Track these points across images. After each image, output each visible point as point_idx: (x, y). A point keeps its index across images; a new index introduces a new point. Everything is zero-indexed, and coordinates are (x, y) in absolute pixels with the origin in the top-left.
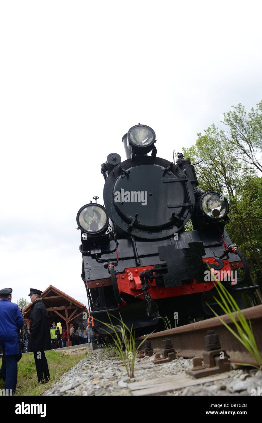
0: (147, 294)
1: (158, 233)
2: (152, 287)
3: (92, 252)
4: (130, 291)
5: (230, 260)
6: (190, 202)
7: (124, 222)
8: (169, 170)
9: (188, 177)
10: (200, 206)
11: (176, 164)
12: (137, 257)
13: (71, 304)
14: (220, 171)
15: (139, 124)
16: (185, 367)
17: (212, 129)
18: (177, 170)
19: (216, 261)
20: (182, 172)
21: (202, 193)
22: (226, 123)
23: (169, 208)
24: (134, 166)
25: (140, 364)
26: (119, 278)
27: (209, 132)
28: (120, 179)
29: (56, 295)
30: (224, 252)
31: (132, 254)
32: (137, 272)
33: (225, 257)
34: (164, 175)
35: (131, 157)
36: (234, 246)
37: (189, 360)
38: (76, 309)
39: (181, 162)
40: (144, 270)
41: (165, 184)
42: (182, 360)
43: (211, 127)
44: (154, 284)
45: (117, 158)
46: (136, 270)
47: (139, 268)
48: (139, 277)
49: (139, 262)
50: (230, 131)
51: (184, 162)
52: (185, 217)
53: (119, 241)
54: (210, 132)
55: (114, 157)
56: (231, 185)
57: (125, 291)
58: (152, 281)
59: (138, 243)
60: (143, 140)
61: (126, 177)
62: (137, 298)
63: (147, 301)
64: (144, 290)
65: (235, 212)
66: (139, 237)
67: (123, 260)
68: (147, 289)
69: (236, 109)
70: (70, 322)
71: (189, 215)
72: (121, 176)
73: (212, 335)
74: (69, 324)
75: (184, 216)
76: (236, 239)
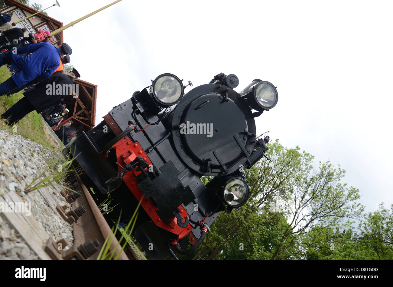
0: (124, 172)
1: (185, 154)
2: (133, 173)
3: (138, 105)
4: (120, 156)
5: (193, 230)
6: (229, 169)
7: (180, 119)
8: (247, 135)
9: (250, 156)
10: (229, 180)
11: (257, 139)
12: (155, 146)
13: (90, 112)
14: (275, 183)
15: (276, 87)
16: (60, 236)
17: (308, 158)
18: (252, 143)
19: (186, 218)
20: (251, 148)
21: (243, 176)
22: (321, 167)
23: (213, 153)
24: (235, 103)
25: (52, 195)
26: (126, 140)
27: (305, 155)
28: (218, 96)
29: (91, 95)
30: (198, 222)
31: (154, 141)
32: (139, 153)
33: (194, 225)
34: (241, 133)
35: (242, 96)
36: (207, 228)
37: (70, 237)
38: (88, 118)
39: (261, 143)
40: (145, 159)
41: (233, 138)
42: (70, 230)
43: (310, 156)
44: (137, 174)
45: (236, 83)
46: (141, 152)
47: (144, 154)
48: (136, 157)
49: (151, 151)
50: (316, 175)
51: (263, 146)
52: (213, 172)
53: (160, 123)
54: (306, 157)
55: (234, 80)
56: (268, 200)
57: (117, 151)
58: (138, 170)
59: (167, 141)
60: (263, 98)
61: (222, 100)
62: (117, 165)
63: (118, 175)
64: (126, 167)
65: (245, 215)
66: (173, 139)
67: (145, 136)
68: (128, 169)
69: (338, 170)
70: (75, 119)
71: (216, 174)
72: (221, 95)
73: (94, 245)
74: (72, 119)
75: (213, 170)
76: (222, 228)
